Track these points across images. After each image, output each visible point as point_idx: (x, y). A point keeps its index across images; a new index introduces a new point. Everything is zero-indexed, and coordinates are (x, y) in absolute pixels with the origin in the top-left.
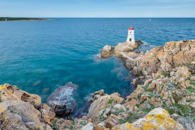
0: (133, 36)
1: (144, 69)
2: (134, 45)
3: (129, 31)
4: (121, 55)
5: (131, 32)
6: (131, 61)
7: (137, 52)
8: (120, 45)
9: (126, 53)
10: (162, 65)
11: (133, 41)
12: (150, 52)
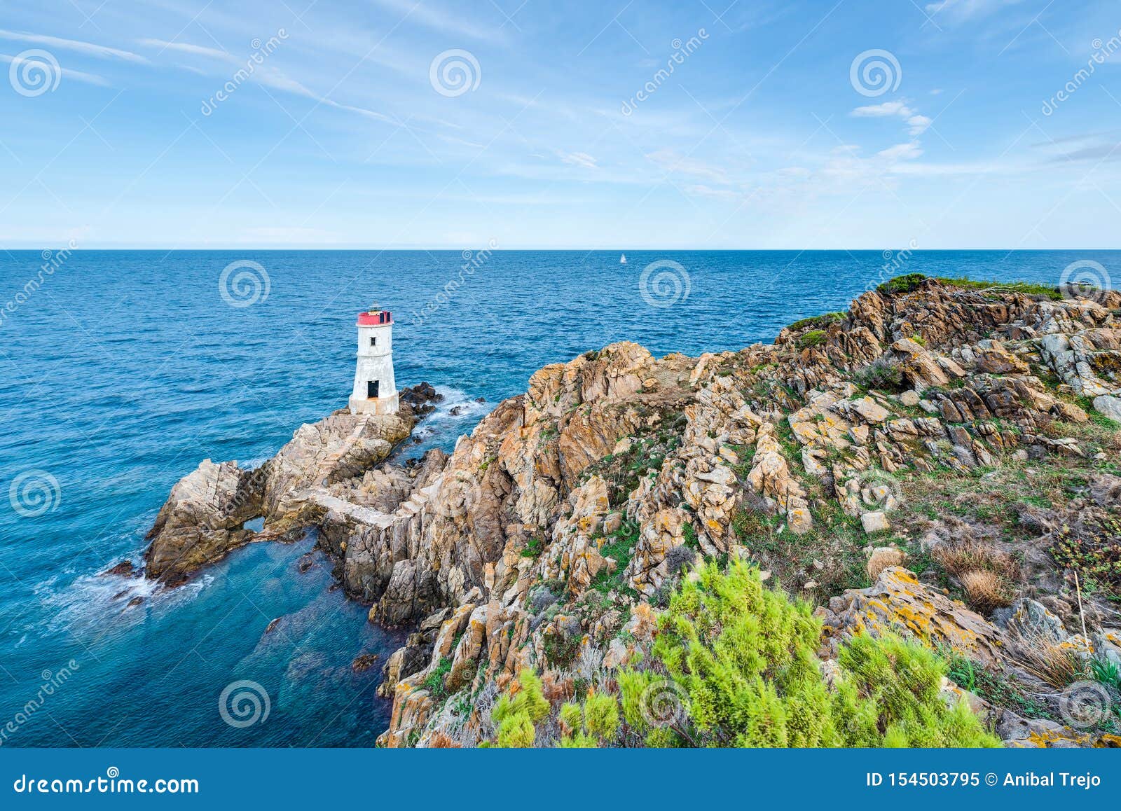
0: (388, 363)
1: (446, 556)
2: (397, 419)
3: (364, 333)
4: (317, 512)
5: (373, 340)
6: (379, 531)
7: (411, 463)
8: (310, 442)
9: (348, 482)
10: (522, 498)
11: (389, 392)
12: (473, 442)
